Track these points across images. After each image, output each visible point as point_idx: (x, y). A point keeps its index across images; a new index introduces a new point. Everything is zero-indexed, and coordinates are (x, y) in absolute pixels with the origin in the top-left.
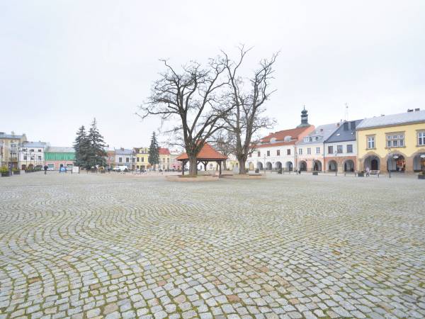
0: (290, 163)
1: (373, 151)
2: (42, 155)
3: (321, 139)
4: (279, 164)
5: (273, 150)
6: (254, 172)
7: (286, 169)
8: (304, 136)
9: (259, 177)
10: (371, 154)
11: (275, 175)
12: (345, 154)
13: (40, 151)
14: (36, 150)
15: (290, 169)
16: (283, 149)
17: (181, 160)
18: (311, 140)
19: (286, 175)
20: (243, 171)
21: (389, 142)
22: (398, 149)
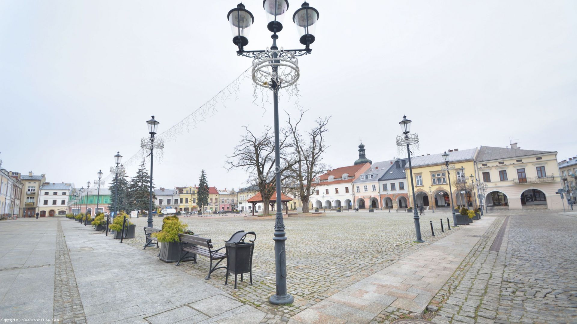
0: (349, 202)
1: (422, 188)
2: (66, 198)
3: (376, 177)
4: (339, 202)
5: (332, 188)
6: (314, 211)
7: (346, 207)
8: (361, 173)
9: (320, 215)
10: (420, 191)
11: (334, 213)
12: (398, 191)
13: (64, 194)
14: (60, 192)
15: (350, 207)
16: (342, 187)
17: (251, 202)
18: (367, 178)
19: (344, 213)
20: (305, 210)
21: (434, 180)
22: (442, 186)
